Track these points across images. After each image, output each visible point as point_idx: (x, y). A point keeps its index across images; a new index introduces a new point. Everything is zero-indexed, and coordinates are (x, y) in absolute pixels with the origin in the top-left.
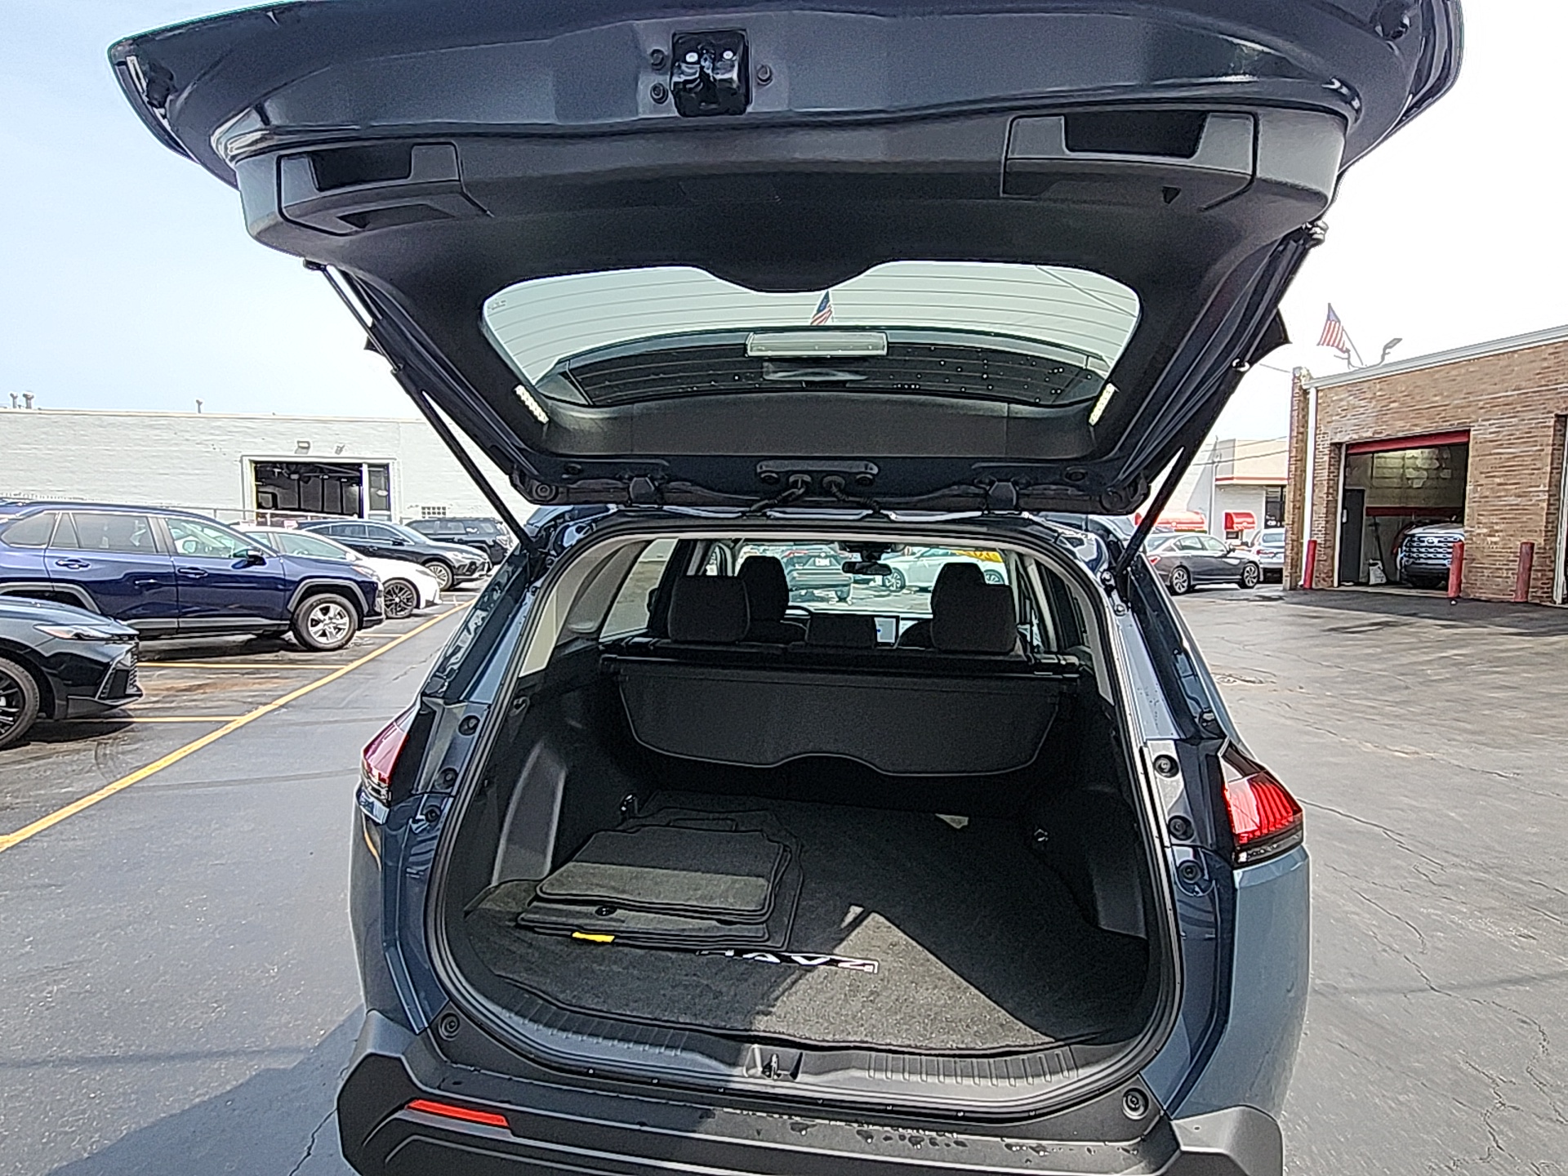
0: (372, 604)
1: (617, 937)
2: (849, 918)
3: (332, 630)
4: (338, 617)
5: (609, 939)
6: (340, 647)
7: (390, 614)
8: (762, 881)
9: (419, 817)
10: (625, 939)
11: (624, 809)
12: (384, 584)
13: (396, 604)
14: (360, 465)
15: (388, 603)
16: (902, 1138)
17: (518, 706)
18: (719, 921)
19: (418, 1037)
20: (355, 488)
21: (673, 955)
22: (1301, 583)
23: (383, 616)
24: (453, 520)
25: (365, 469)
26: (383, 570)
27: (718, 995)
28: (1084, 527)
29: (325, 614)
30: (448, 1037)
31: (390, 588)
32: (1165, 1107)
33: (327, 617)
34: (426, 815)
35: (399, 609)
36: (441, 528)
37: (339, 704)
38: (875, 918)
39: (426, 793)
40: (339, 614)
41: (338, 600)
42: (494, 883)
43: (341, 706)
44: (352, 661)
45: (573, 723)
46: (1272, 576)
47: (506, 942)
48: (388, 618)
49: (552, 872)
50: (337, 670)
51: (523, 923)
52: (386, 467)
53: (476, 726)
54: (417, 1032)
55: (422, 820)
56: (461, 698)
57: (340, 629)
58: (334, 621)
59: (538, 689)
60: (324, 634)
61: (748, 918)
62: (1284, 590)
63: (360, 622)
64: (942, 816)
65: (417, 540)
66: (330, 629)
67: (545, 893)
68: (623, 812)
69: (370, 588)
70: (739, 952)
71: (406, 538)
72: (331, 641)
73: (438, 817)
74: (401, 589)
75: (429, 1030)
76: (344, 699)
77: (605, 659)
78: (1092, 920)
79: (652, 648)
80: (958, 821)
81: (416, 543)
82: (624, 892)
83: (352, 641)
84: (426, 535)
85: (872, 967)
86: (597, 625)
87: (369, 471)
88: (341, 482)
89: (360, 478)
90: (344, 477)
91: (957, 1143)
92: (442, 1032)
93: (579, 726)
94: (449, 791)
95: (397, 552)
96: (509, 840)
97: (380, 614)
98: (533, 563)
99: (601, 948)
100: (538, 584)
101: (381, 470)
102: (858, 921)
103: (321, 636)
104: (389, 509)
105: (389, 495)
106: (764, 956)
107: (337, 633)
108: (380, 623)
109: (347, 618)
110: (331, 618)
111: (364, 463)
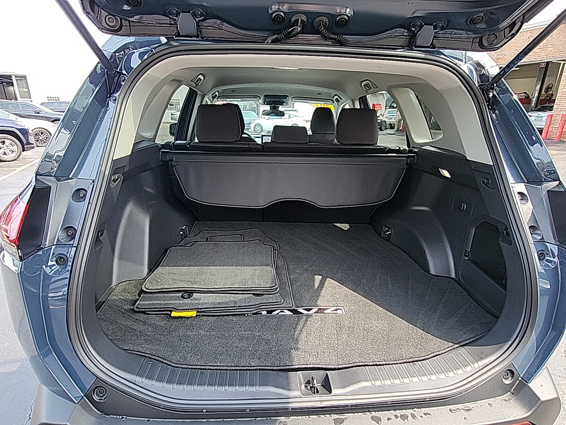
0: (27, 139)
1: (198, 312)
2: (317, 284)
3: (9, 152)
4: (11, 145)
5: (194, 313)
6: (15, 160)
7: (39, 145)
8: (269, 268)
9: (50, 263)
10: (202, 313)
11: (181, 233)
12: (32, 131)
13: (41, 140)
14: (11, 76)
15: (37, 139)
16: (396, 417)
17: (115, 181)
18: (254, 294)
19: (78, 405)
20: (11, 88)
21: (234, 318)
22: (401, 128)
23: (35, 145)
24: (63, 102)
25: (14, 78)
26: (30, 125)
27: (267, 341)
28: (464, 61)
29: (3, 144)
30: (99, 400)
31: (37, 132)
32: (521, 376)
33: (4, 146)
34: (57, 262)
35: (43, 142)
36: (58, 106)
37: (19, 185)
38: (329, 281)
39: (54, 245)
40: (11, 144)
41: (9, 138)
42: (114, 283)
43: (19, 186)
44: (22, 166)
45: (148, 190)
47: (129, 323)
48: (37, 146)
49: (149, 274)
50: (15, 170)
51: (138, 310)
52: (25, 77)
53: (85, 196)
54: (77, 402)
55: (54, 265)
56: (70, 177)
57: (13, 151)
58: (9, 147)
59: (126, 170)
60: (5, 154)
61: (269, 291)
62: (395, 131)
63: (23, 147)
64: (337, 224)
65: (47, 111)
66: (7, 151)
67: (147, 289)
68: (181, 235)
69: (24, 132)
70: (270, 312)
71: (41, 110)
72: (9, 157)
73: (66, 261)
74: (42, 133)
75: (84, 397)
76: (21, 183)
77: (163, 152)
78: (427, 270)
79: (188, 146)
80: (345, 227)
81: (46, 112)
82: (195, 283)
83: (21, 157)
84: (51, 109)
85: (341, 311)
86: (153, 134)
87: (16, 80)
88: (3, 85)
89: (12, 83)
90: (5, 82)
91: (425, 414)
92: (96, 398)
93: (151, 191)
94: (71, 242)
95: (37, 116)
96: (120, 259)
97: (33, 144)
98: (111, 78)
99: (189, 320)
100: (117, 95)
101: (23, 78)
102: (322, 283)
103: (3, 154)
104: (30, 98)
105: (29, 91)
106: (283, 312)
107: (12, 153)
108: (34, 148)
109: (16, 146)
110: (7, 146)
111: (13, 75)
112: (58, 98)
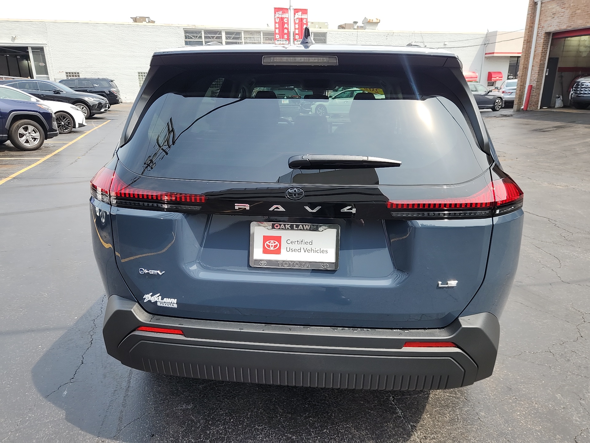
0: (50, 124)
3: (31, 139)
4: (33, 132)
6: (38, 148)
12: (55, 114)
13: (63, 125)
14: (27, 48)
15: (59, 125)
20: (25, 62)
22: (523, 107)
23: (57, 132)
24: (84, 79)
25: (30, 51)
26: (52, 107)
29: (26, 131)
31: (58, 116)
33: (27, 133)
35: (65, 128)
36: (79, 84)
40: (33, 130)
41: (32, 123)
43: (46, 177)
44: (44, 156)
46: (509, 104)
48: (60, 133)
50: (39, 160)
52: (42, 49)
57: (35, 139)
58: (31, 134)
60: (27, 141)
62: (514, 111)
63: (46, 135)
65: (67, 90)
66: (30, 139)
69: (47, 116)
71: (61, 90)
72: (32, 145)
74: (64, 118)
76: (46, 174)
81: (66, 92)
83: (43, 145)
84: (71, 88)
87: (33, 52)
88: (17, 58)
89: (28, 56)
90: (19, 55)
95: (57, 97)
97: (55, 131)
101: (39, 51)
103: (25, 142)
104: (47, 73)
105: (46, 66)
107: (34, 141)
108: (57, 135)
109: (38, 133)
110: (30, 133)
111: (29, 46)
112: (78, 73)
